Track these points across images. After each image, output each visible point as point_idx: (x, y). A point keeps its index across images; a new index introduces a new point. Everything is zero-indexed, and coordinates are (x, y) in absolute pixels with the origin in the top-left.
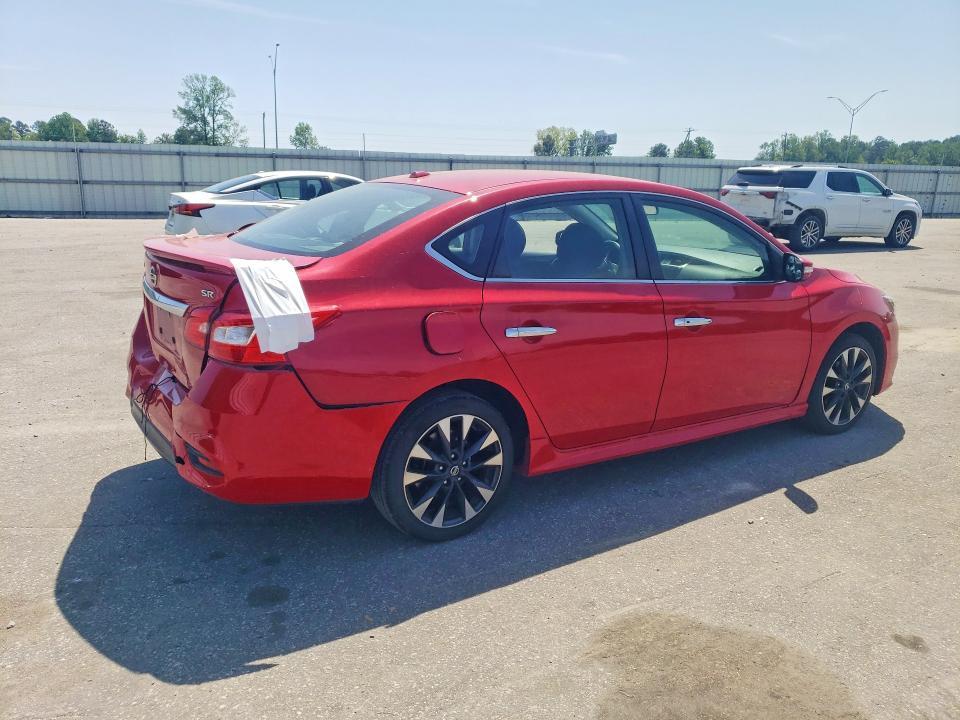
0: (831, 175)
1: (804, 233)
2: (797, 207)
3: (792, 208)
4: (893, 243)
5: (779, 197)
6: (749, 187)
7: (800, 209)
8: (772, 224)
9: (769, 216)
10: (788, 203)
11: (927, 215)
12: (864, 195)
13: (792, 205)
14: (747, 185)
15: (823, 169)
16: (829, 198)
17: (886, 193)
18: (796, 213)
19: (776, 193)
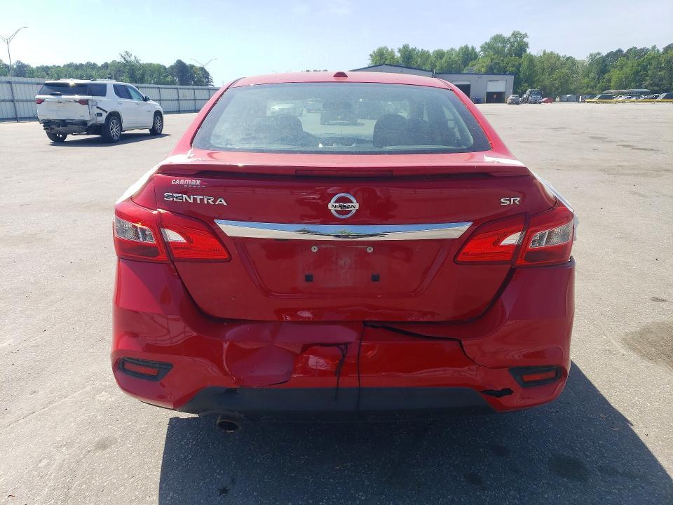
0: (115, 87)
1: (112, 129)
2: (104, 111)
3: (101, 111)
4: (155, 133)
5: (90, 103)
6: (63, 97)
7: (107, 112)
8: (89, 124)
9: (87, 118)
10: (98, 107)
11: (167, 113)
12: (135, 101)
13: (101, 109)
14: (60, 95)
15: (110, 83)
16: (120, 103)
17: (146, 100)
18: (105, 115)
19: (87, 100)
